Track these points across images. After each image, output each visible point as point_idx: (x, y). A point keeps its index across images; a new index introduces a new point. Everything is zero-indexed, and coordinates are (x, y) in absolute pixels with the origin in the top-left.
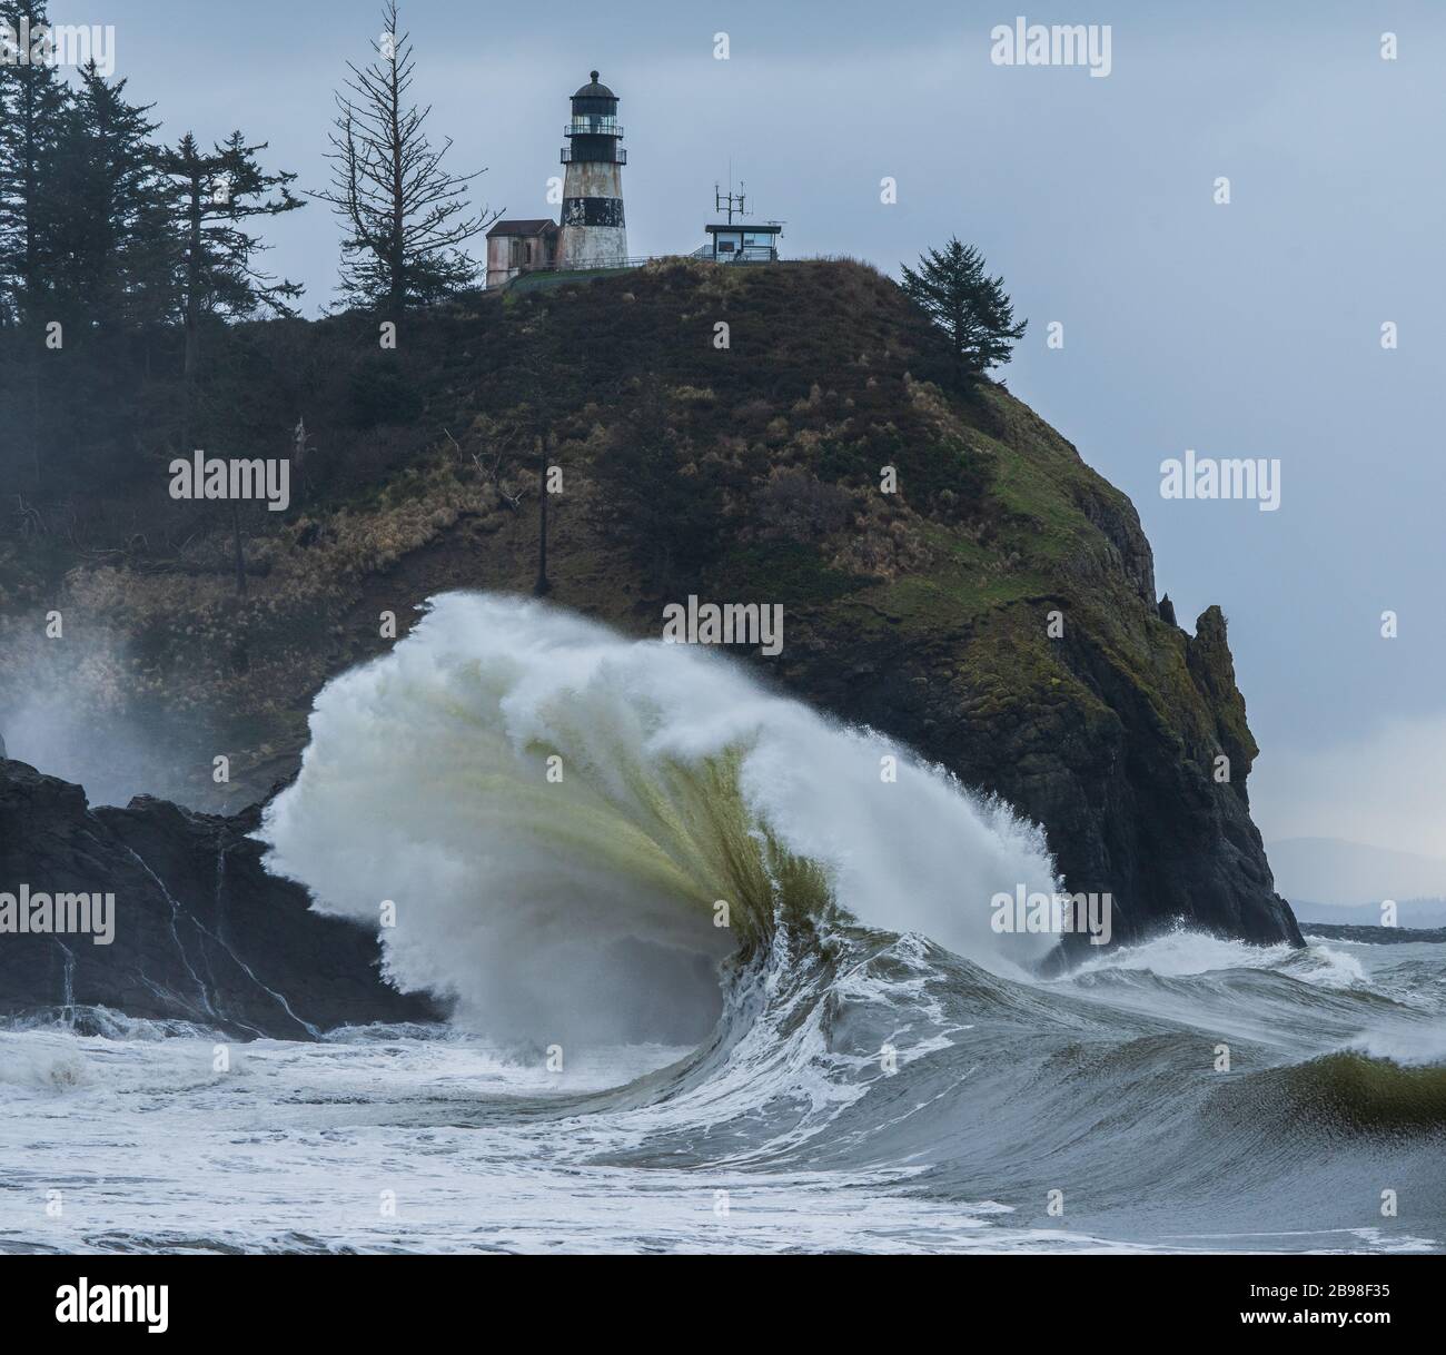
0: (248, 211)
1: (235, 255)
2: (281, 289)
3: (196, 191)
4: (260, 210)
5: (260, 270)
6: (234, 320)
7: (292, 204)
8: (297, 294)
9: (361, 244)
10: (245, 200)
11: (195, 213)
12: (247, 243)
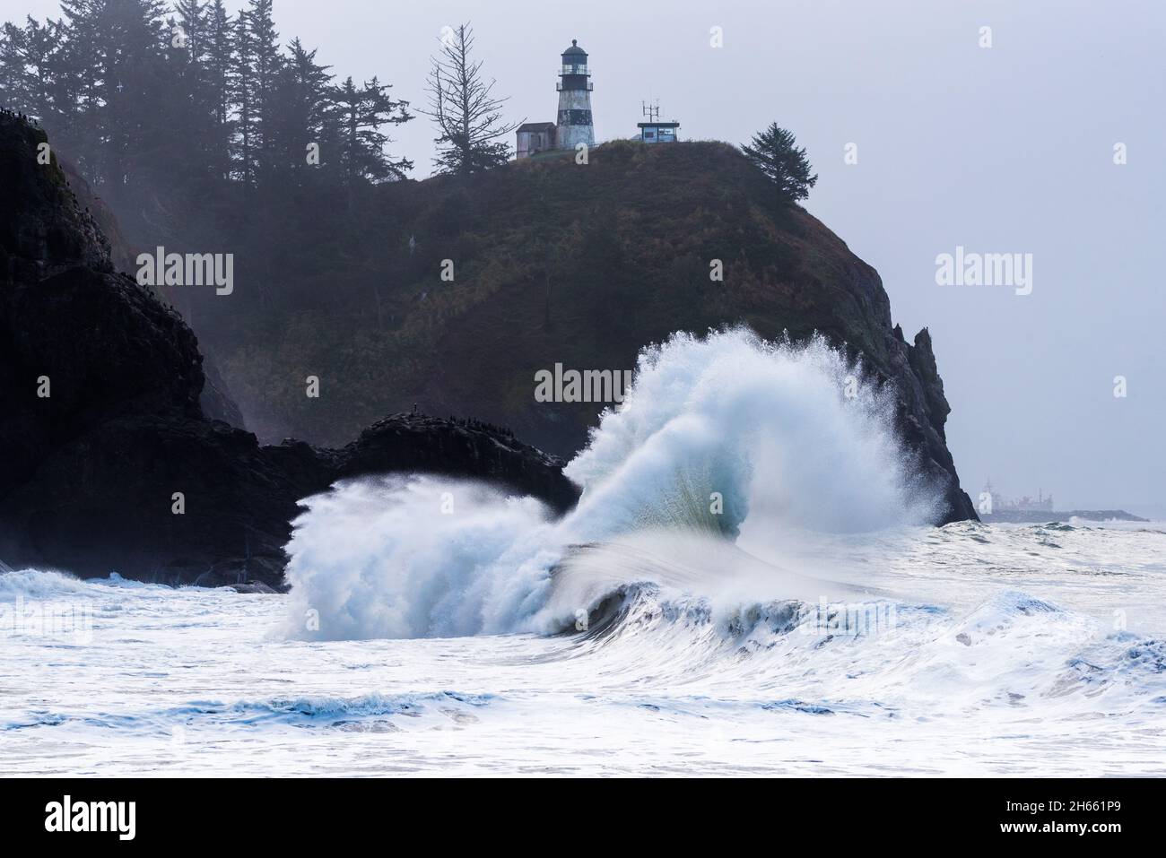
0: (383, 121)
1: (375, 146)
2: (400, 165)
3: (353, 111)
4: (388, 121)
5: (391, 153)
6: (376, 182)
7: (406, 118)
8: (411, 168)
9: (445, 138)
10: (380, 115)
11: (353, 124)
12: (382, 139)
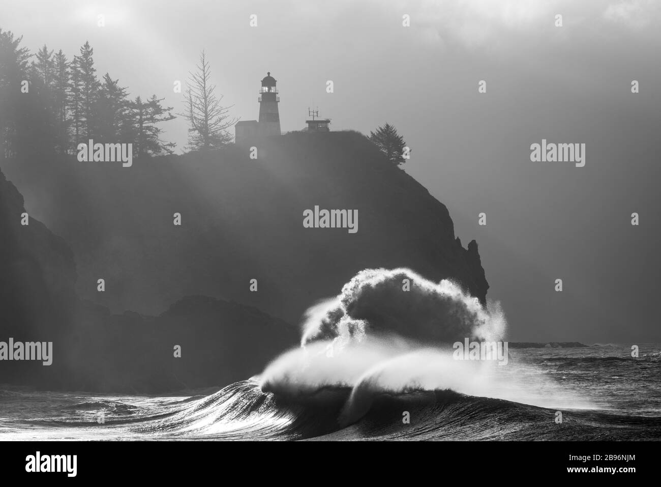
0: (158, 120)
1: (154, 134)
2: (169, 145)
3: (141, 114)
4: (162, 120)
5: (163, 139)
6: (154, 155)
7: (172, 117)
8: (174, 146)
9: (194, 130)
10: (157, 117)
11: (141, 122)
12: (158, 130)
